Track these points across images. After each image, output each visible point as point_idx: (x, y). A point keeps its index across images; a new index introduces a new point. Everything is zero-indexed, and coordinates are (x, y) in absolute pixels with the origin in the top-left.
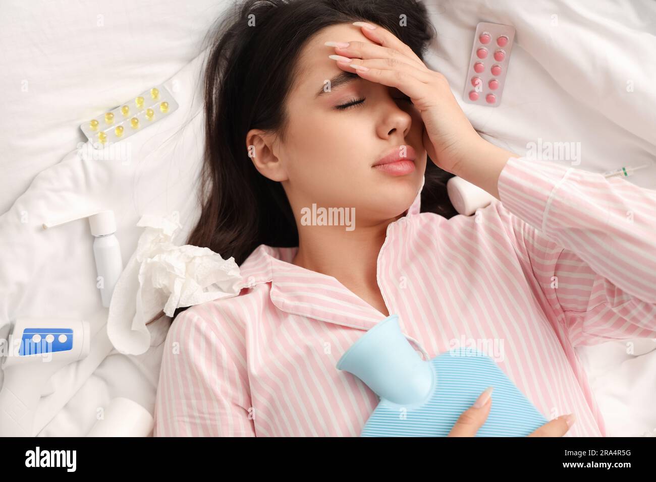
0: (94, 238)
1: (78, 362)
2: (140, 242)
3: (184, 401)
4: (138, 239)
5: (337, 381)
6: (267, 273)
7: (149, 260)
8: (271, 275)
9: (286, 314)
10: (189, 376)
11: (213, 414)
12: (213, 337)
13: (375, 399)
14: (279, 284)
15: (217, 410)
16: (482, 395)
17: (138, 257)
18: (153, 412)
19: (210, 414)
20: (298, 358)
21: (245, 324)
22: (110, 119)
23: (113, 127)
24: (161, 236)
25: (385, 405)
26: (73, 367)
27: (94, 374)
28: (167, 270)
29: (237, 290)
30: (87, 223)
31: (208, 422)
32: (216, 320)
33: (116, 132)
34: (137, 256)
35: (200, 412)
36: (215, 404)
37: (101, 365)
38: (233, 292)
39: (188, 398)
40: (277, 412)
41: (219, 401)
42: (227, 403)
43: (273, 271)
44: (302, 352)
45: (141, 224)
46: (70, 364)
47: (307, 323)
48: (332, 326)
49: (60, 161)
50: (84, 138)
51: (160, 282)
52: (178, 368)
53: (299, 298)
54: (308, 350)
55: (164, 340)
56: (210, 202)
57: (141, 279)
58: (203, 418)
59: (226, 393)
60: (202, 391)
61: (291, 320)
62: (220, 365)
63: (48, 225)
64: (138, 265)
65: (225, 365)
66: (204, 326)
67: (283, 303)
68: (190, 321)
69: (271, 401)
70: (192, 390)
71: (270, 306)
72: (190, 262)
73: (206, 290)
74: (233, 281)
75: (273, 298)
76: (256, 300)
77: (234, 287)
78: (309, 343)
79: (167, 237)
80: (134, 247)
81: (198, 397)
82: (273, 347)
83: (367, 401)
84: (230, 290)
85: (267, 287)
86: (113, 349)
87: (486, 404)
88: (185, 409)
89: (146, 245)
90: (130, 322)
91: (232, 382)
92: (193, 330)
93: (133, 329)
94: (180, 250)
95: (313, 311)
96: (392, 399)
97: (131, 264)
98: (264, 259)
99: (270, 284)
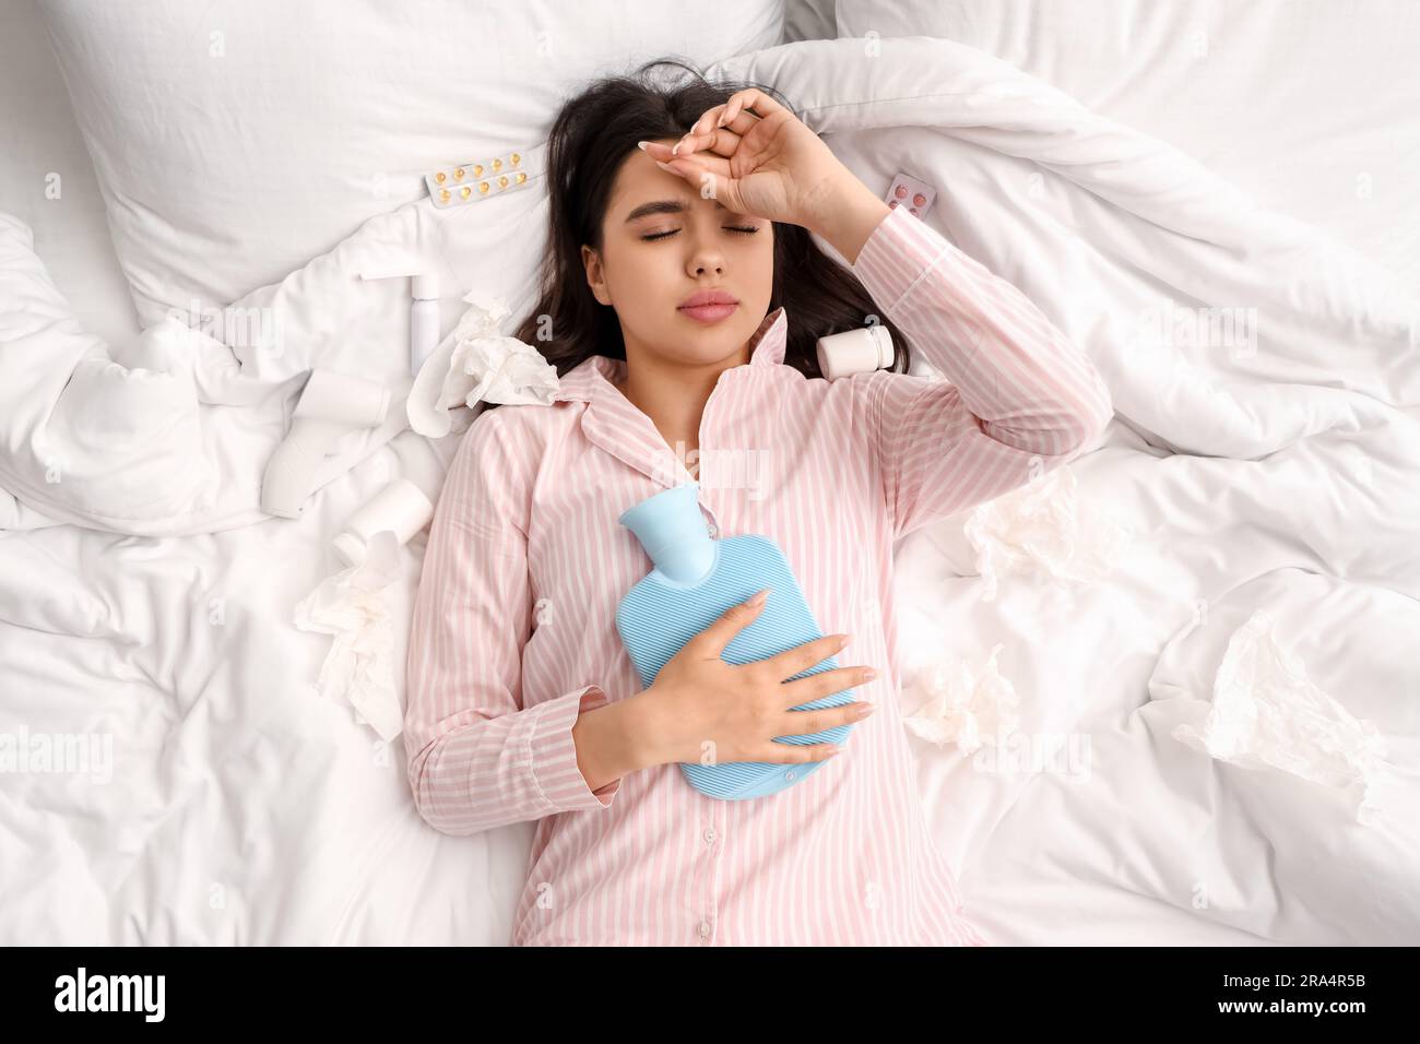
0: (414, 300)
1: (373, 429)
2: (463, 319)
3: (464, 506)
4: (461, 315)
5: (619, 535)
6: (588, 391)
7: (467, 342)
8: (591, 395)
9: (592, 444)
10: (475, 482)
11: (490, 530)
12: (509, 449)
13: (650, 565)
14: (595, 408)
15: (493, 527)
16: (757, 594)
17: (457, 336)
18: (435, 503)
19: (485, 527)
20: (587, 498)
21: (545, 444)
22: (460, 176)
23: (460, 187)
24: (486, 318)
25: (656, 575)
26: (367, 432)
27: (388, 444)
28: (482, 360)
29: (552, 399)
30: (410, 281)
31: (482, 536)
32: (518, 430)
33: (464, 193)
34: (457, 334)
35: (477, 522)
36: (493, 520)
37: (397, 437)
38: (548, 402)
39: (469, 505)
40: (552, 546)
41: (497, 518)
42: (505, 521)
43: (594, 391)
44: (592, 493)
45: (467, 299)
46: (363, 429)
47: (610, 462)
48: (633, 471)
49: (396, 211)
50: (426, 192)
51: (472, 368)
52: (467, 470)
53: (608, 431)
54: (599, 492)
55: (466, 431)
56: (552, 291)
57: (454, 360)
58: (478, 530)
59: (507, 512)
60: (484, 502)
61: (594, 453)
62: (508, 482)
63: (365, 277)
64: (456, 343)
65: (514, 481)
66: (503, 434)
67: (591, 431)
68: (491, 425)
69: (549, 531)
70: (474, 496)
71: (579, 430)
72: (511, 356)
73: (519, 391)
74: (550, 390)
75: (584, 422)
76: (566, 418)
77: (549, 396)
78: (603, 485)
79: (491, 323)
80: (456, 323)
81: (479, 507)
82: (567, 476)
83: (642, 565)
84: (544, 398)
85: (583, 406)
86: (410, 426)
87: (760, 604)
88: (463, 514)
89: (469, 324)
90: (435, 401)
91: (517, 501)
92: (492, 434)
93: (437, 408)
94: (503, 341)
95: (617, 450)
96: (666, 572)
97: (448, 341)
98: (591, 375)
99: (587, 404)
